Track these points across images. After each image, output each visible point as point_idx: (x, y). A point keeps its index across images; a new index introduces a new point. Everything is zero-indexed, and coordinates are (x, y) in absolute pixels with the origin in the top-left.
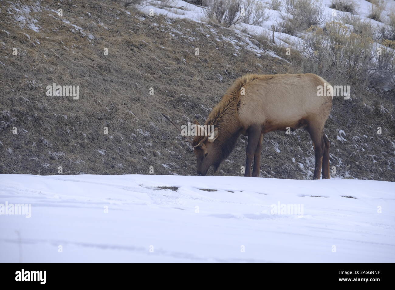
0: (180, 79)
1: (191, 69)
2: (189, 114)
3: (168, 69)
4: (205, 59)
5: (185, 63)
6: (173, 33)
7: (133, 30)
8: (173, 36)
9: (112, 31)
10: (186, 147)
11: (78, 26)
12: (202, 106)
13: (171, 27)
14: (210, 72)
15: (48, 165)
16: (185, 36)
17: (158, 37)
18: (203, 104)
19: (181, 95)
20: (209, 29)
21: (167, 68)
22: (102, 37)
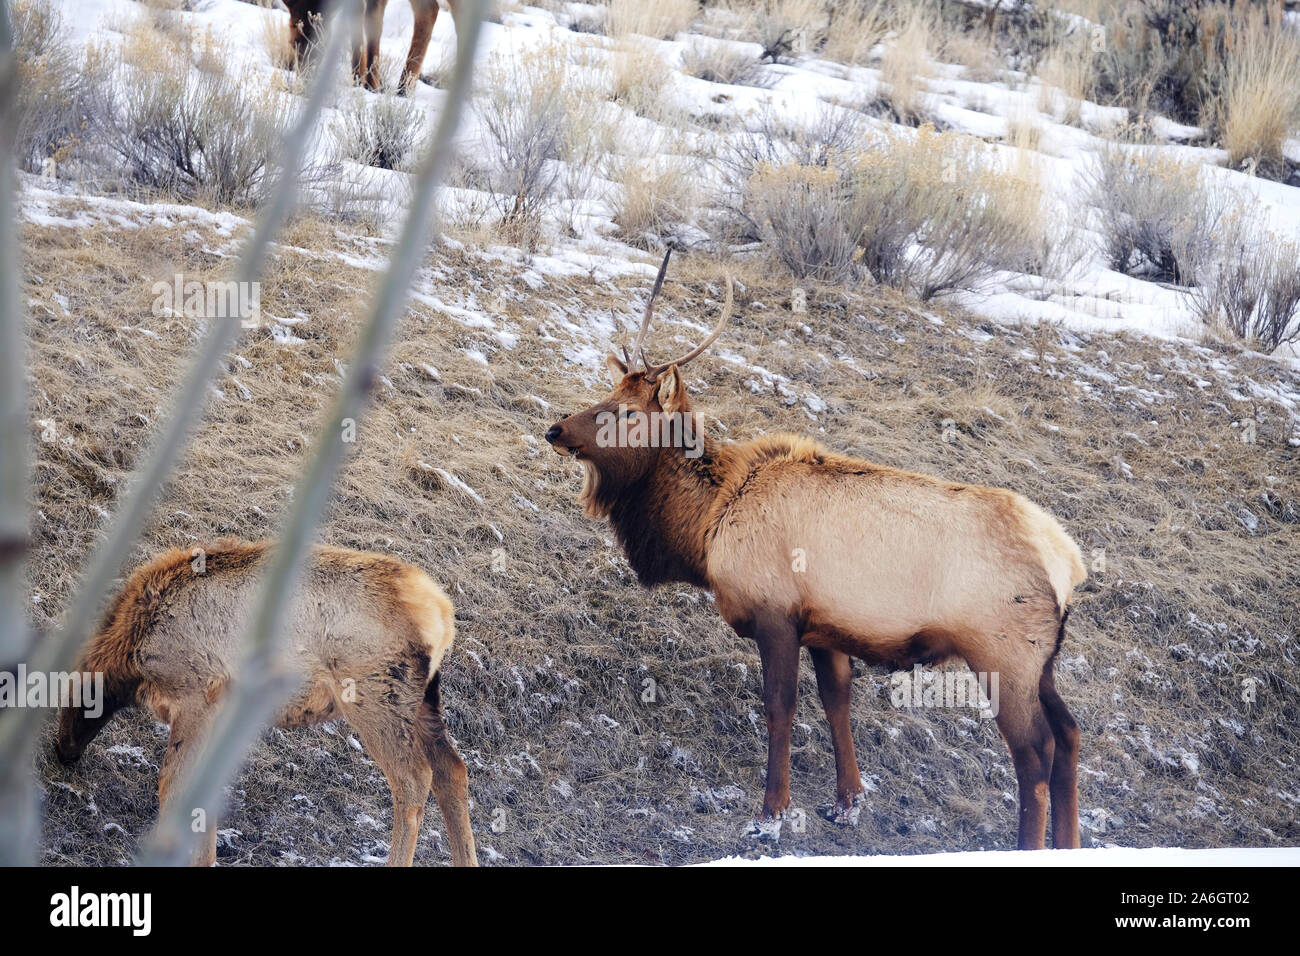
0: (1115, 530)
1: (1151, 497)
2: (1149, 645)
3: (1072, 499)
4: (1195, 461)
5: (1131, 476)
6: (1085, 378)
7: (954, 374)
8: (1087, 389)
9: (884, 382)
10: (1143, 756)
11: (771, 370)
12: (1193, 616)
13: (1077, 361)
14: (1213, 502)
15: (688, 832)
16: (1125, 388)
17: (1036, 395)
18: (1194, 612)
19: (1120, 582)
20: (1206, 361)
21: (1069, 496)
22: (852, 402)
